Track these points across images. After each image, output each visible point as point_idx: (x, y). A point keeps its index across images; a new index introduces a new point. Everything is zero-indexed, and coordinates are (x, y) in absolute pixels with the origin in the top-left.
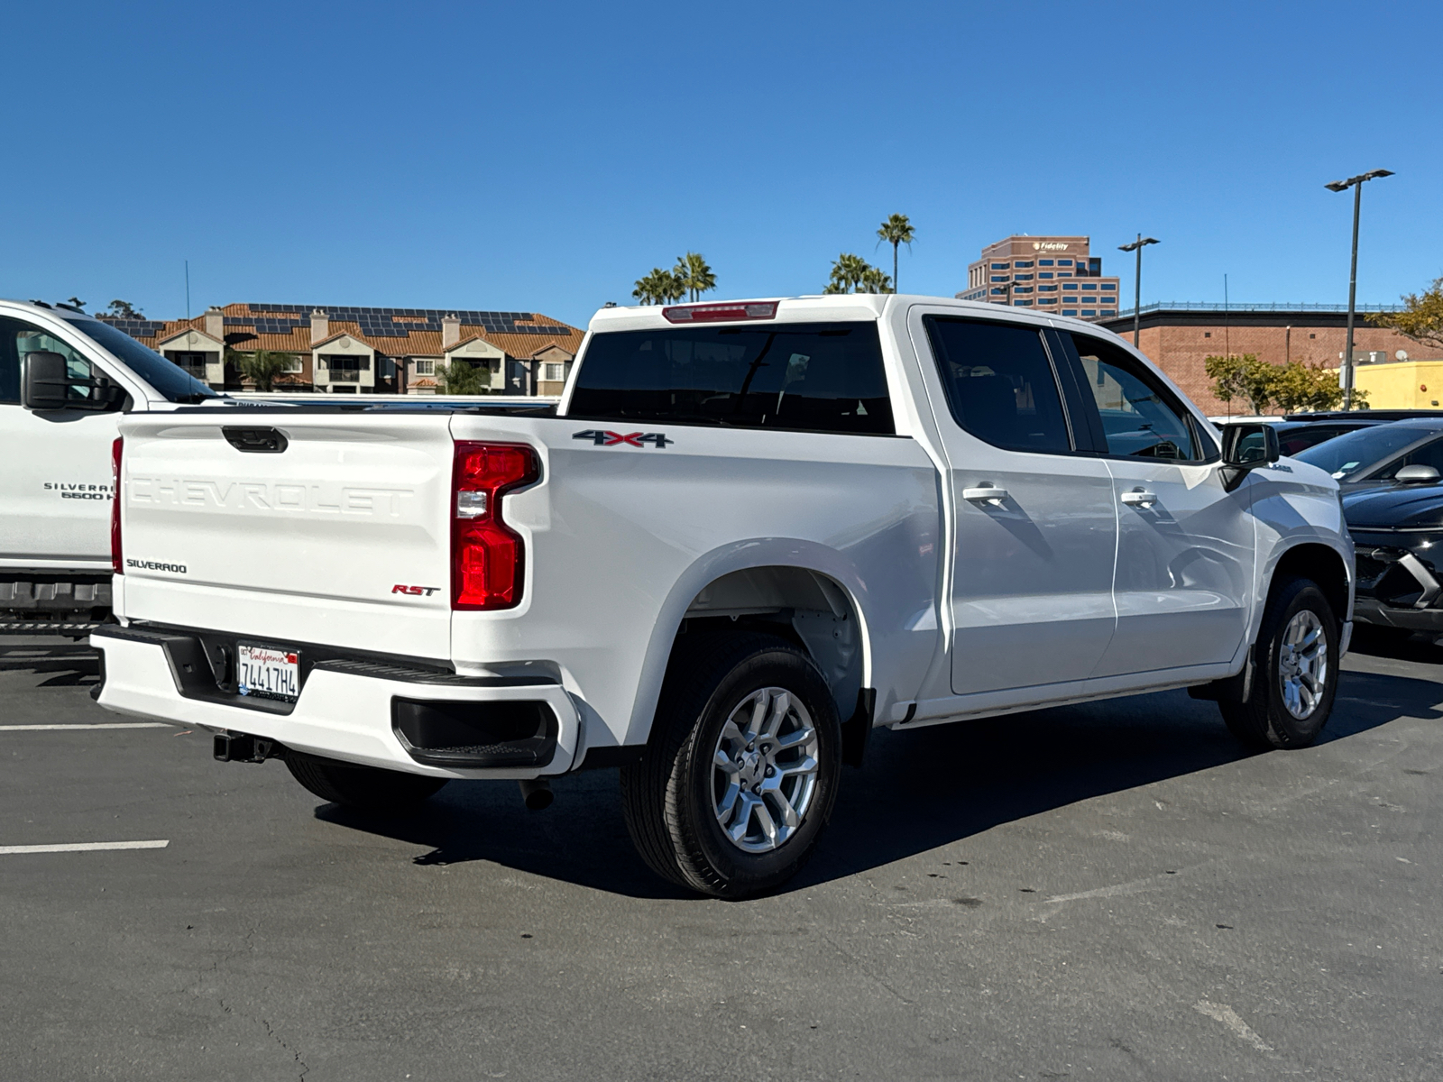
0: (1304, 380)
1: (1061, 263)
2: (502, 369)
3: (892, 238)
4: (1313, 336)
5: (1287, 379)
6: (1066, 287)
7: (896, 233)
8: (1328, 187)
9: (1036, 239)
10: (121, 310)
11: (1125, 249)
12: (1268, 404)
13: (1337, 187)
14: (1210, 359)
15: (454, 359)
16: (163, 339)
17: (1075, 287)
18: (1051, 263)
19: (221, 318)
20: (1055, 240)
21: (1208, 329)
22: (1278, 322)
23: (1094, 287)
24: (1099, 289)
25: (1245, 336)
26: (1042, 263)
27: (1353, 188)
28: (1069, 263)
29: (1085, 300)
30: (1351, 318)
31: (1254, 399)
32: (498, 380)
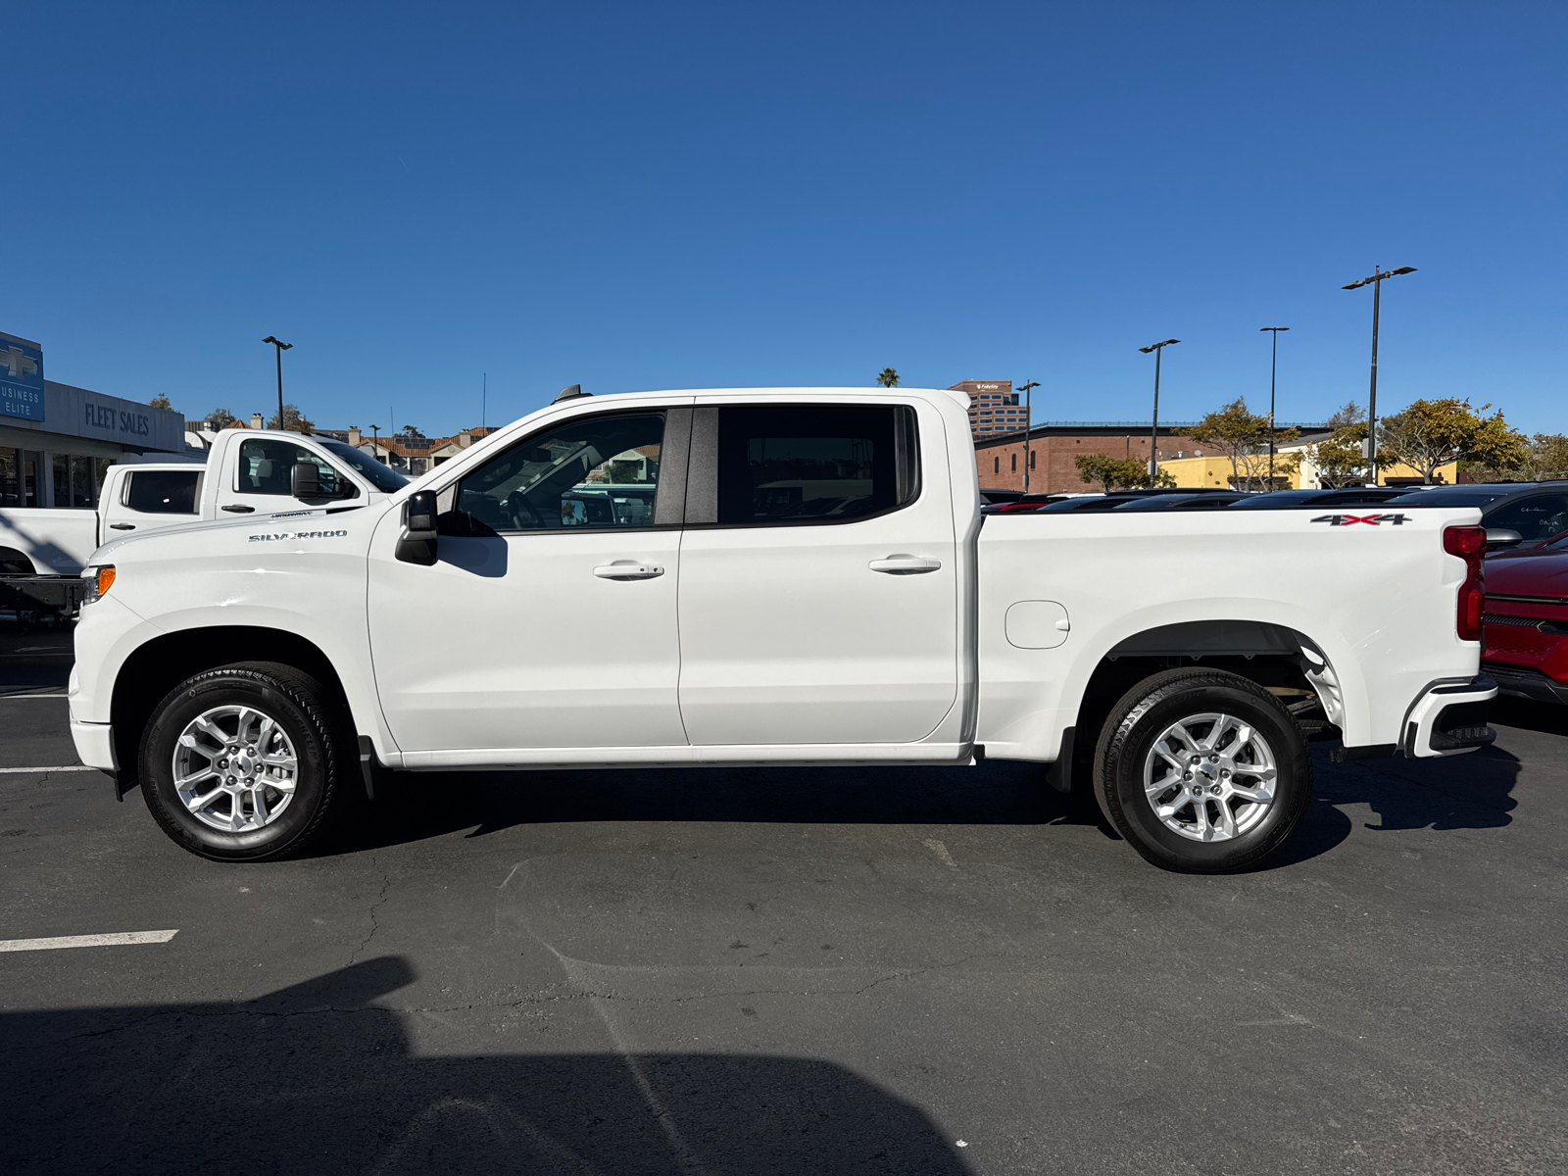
0: (1135, 470)
1: (994, 397)
2: (645, 467)
3: (886, 383)
4: (1143, 442)
5: (1124, 469)
6: (997, 412)
7: (888, 379)
8: (1141, 350)
9: (978, 383)
10: (410, 432)
11: (1037, 385)
12: (1113, 484)
13: (1146, 350)
14: (1078, 457)
15: (614, 461)
16: (433, 450)
17: (1003, 412)
18: (988, 397)
19: (469, 437)
20: (990, 383)
21: (1078, 438)
22: (1122, 433)
23: (1014, 412)
24: (1017, 413)
25: (1102, 441)
26: (982, 397)
27: (1155, 351)
28: (999, 397)
29: (1009, 420)
30: (1154, 429)
31: (1104, 481)
32: (642, 474)
